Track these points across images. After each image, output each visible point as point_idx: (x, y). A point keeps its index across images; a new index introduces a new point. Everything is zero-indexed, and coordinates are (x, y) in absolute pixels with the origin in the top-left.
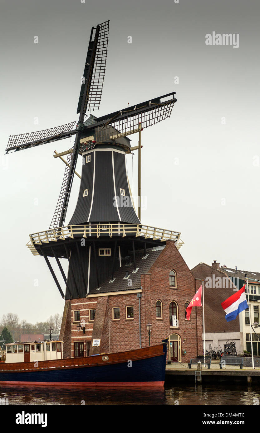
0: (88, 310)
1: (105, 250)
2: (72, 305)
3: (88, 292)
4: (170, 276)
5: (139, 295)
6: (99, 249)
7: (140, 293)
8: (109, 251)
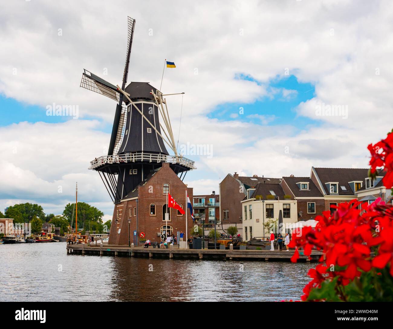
0: (122, 210)
1: (134, 170)
2: (117, 206)
3: (122, 199)
4: (164, 187)
5: (136, 201)
6: (130, 170)
7: (138, 199)
8: (136, 171)
